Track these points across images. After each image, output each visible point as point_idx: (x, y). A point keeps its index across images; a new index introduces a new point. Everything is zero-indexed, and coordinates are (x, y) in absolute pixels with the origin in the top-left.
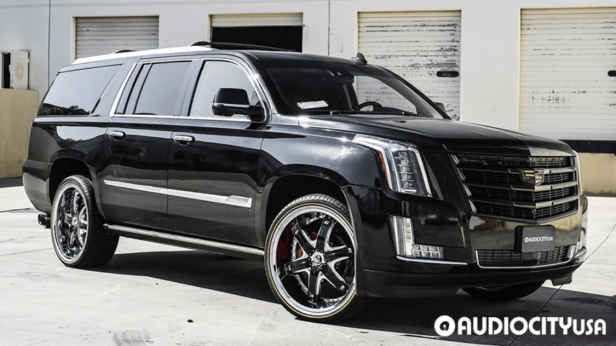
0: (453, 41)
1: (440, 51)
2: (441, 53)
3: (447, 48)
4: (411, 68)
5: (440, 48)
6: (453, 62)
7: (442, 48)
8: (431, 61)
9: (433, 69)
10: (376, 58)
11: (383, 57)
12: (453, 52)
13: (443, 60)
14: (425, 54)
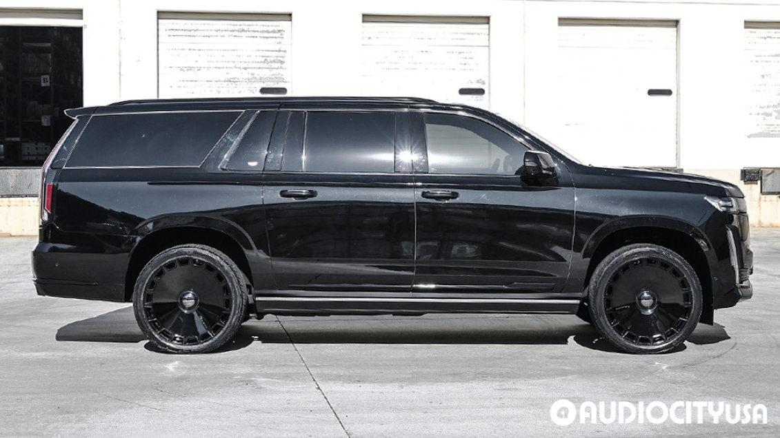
0: (279, 51)
1: (264, 62)
2: (265, 65)
3: (272, 59)
4: (226, 83)
5: (263, 59)
6: (280, 76)
7: (266, 60)
8: (253, 74)
9: (255, 85)
10: (181, 70)
11: (190, 69)
12: (279, 65)
13: (267, 73)
14: (245, 66)
